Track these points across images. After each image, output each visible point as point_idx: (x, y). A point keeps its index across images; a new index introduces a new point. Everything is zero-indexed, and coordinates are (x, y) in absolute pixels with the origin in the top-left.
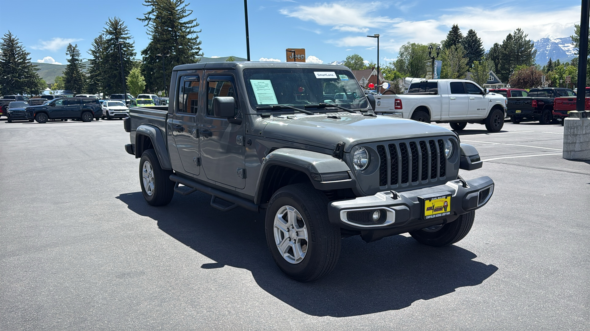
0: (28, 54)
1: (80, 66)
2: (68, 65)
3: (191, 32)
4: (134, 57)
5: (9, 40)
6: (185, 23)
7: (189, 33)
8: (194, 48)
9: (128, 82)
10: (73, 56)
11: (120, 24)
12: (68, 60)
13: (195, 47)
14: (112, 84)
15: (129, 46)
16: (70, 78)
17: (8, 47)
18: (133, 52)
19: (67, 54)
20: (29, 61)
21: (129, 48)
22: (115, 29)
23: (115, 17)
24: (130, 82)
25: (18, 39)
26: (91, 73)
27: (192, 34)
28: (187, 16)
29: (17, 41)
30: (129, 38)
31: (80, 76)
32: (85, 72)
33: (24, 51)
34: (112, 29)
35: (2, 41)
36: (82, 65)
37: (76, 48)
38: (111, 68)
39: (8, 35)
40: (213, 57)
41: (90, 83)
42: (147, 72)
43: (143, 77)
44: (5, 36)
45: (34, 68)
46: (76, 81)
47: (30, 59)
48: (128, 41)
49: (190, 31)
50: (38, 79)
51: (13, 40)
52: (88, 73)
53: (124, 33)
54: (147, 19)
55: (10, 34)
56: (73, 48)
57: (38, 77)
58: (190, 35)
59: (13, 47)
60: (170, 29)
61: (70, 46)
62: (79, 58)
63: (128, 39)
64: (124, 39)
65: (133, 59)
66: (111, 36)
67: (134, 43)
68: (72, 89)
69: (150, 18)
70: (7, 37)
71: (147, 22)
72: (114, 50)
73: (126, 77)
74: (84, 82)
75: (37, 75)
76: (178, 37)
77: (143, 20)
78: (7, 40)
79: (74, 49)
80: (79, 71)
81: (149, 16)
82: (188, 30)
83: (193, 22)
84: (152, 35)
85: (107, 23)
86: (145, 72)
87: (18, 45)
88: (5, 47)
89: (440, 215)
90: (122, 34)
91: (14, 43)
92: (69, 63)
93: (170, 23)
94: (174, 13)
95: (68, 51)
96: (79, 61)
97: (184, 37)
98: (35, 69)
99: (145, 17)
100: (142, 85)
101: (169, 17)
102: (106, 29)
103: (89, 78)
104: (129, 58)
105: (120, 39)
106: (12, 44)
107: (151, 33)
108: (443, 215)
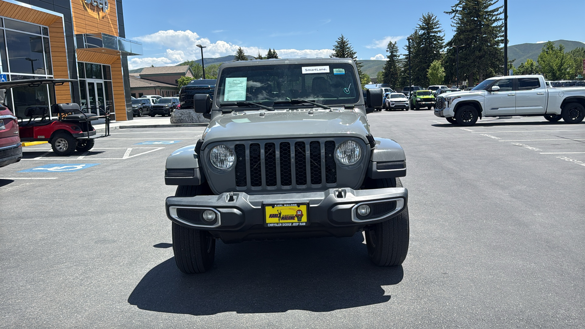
0: (355, 53)
1: (397, 61)
2: (387, 61)
3: (497, 20)
4: (443, 49)
5: (341, 43)
6: (490, 12)
7: (495, 21)
8: (498, 36)
9: (428, 74)
10: (392, 52)
11: (432, 19)
12: (388, 56)
13: (500, 34)
14: (420, 77)
15: (439, 40)
16: (388, 73)
17: (340, 48)
18: (442, 45)
19: (387, 51)
20: (355, 59)
21: (439, 41)
22: (428, 24)
23: (429, 13)
24: (430, 74)
25: (348, 41)
26: (405, 66)
27: (498, 22)
28: (494, 4)
29: (347, 43)
30: (440, 31)
31: (397, 70)
32: (400, 66)
33: (352, 51)
34: (425, 25)
35: (336, 44)
36: (399, 60)
37: (395, 45)
38: (421, 62)
39: (341, 38)
40: (538, 42)
41: (403, 76)
42: (449, 64)
43: (443, 69)
44: (339, 39)
45: (358, 65)
46: (393, 75)
47: (356, 57)
48: (439, 34)
49: (496, 18)
50: (361, 75)
51: (344, 43)
52: (403, 67)
53: (436, 27)
54: (454, 11)
55: (343, 37)
56: (392, 45)
57: (361, 73)
58: (496, 23)
59: (344, 48)
60: (476, 19)
61: (391, 43)
62: (397, 54)
63: (438, 33)
64: (435, 33)
65: (442, 51)
66: (423, 31)
67: (444, 36)
68: (389, 82)
69: (457, 10)
70: (340, 40)
71: (453, 14)
72: (425, 44)
73: (427, 70)
74: (400, 76)
75: (360, 71)
76: (482, 27)
77: (450, 12)
78: (340, 43)
79: (394, 46)
80: (396, 66)
81: (456, 8)
82: (494, 18)
83: (499, 9)
84: (456, 27)
85: (420, 19)
86: (448, 63)
87: (348, 46)
88: (338, 48)
89: (290, 225)
90: (433, 28)
91: (345, 45)
92: (388, 60)
93: (475, 13)
94: (480, 3)
95: (388, 48)
96: (397, 56)
97: (488, 26)
98: (360, 66)
99: (452, 9)
100: (441, 77)
101: (475, 7)
102: (419, 25)
103: (403, 72)
104: (438, 51)
105: (432, 33)
106: (343, 45)
107: (455, 25)
108: (294, 225)
